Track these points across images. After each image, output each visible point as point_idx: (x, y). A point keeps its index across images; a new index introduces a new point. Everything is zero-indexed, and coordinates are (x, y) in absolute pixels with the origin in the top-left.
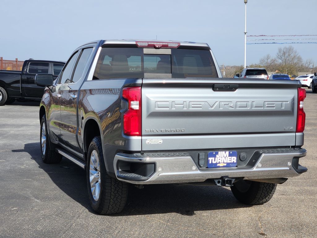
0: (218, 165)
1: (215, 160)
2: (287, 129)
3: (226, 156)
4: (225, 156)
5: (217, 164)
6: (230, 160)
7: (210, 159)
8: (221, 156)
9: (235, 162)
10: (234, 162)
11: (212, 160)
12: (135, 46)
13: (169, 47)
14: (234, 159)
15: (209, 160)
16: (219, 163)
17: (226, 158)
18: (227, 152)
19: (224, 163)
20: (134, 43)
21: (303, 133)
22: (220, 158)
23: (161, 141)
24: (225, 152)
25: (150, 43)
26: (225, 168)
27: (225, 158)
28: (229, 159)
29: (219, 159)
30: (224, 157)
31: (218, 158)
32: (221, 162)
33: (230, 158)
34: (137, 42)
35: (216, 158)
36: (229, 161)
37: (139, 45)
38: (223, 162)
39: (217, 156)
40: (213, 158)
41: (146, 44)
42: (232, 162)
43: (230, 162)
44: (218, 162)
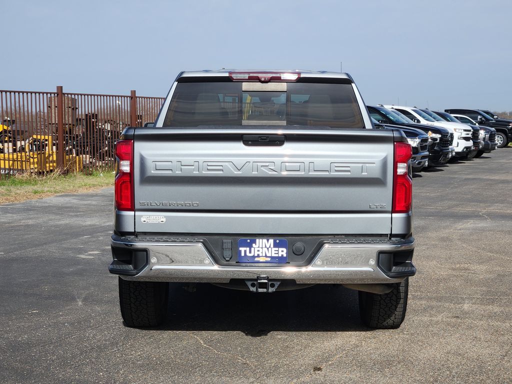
0: (257, 259)
1: (250, 252)
2: (374, 208)
3: (270, 247)
4: (268, 246)
5: (254, 257)
6: (277, 252)
7: (242, 249)
8: (260, 246)
9: (285, 255)
10: (282, 255)
11: (245, 251)
12: (228, 79)
13: (283, 80)
14: (282, 251)
15: (240, 251)
16: (258, 256)
17: (270, 249)
18: (271, 241)
19: (266, 256)
20: (227, 75)
21: (408, 215)
22: (259, 249)
23: (164, 220)
24: (268, 241)
25: (251, 75)
26: (268, 265)
27: (268, 249)
28: (275, 251)
29: (258, 251)
30: (266, 247)
31: (256, 249)
32: (261, 255)
33: (277, 249)
34: (230, 73)
35: (252, 249)
36: (275, 253)
37: (235, 78)
38: (264, 255)
39: (254, 245)
40: (248, 249)
41: (247, 76)
42: (280, 255)
43: (277, 255)
44: (256, 255)
